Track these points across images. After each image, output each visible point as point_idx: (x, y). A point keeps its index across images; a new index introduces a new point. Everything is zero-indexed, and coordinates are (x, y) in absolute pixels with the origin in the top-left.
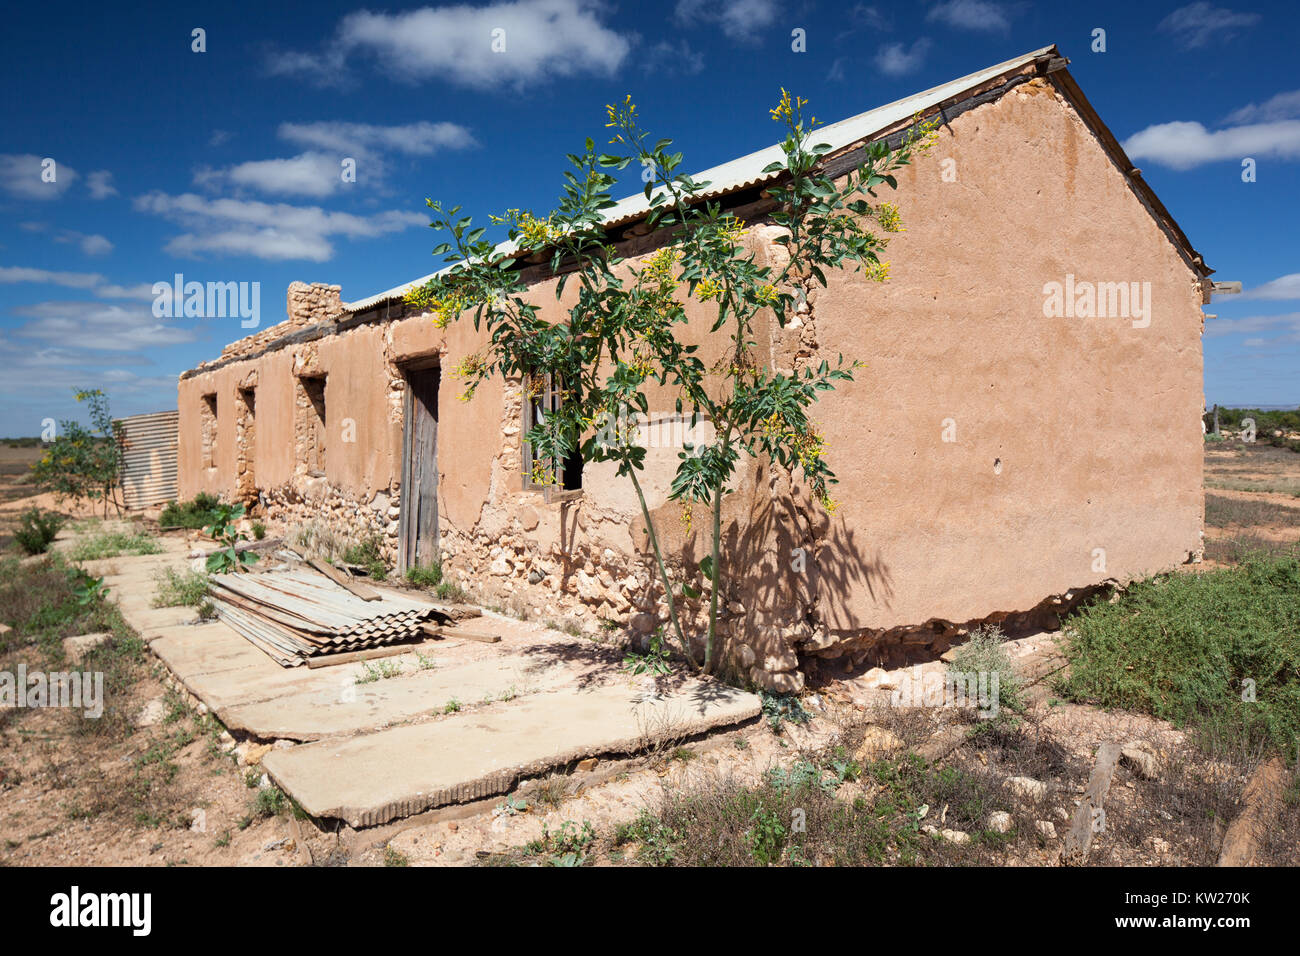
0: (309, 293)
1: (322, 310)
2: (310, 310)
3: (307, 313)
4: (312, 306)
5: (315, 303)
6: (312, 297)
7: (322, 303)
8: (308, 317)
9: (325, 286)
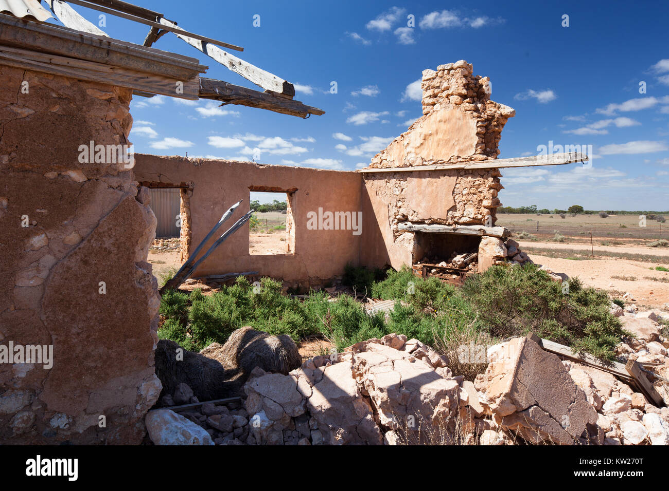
0: (434, 79)
1: (444, 94)
2: (435, 96)
3: (431, 101)
4: (436, 91)
5: (438, 87)
6: (436, 83)
7: (445, 85)
8: (434, 104)
9: (448, 66)
